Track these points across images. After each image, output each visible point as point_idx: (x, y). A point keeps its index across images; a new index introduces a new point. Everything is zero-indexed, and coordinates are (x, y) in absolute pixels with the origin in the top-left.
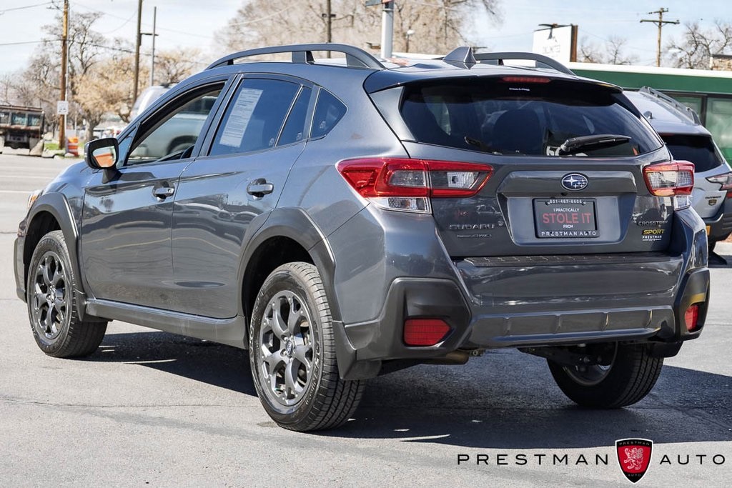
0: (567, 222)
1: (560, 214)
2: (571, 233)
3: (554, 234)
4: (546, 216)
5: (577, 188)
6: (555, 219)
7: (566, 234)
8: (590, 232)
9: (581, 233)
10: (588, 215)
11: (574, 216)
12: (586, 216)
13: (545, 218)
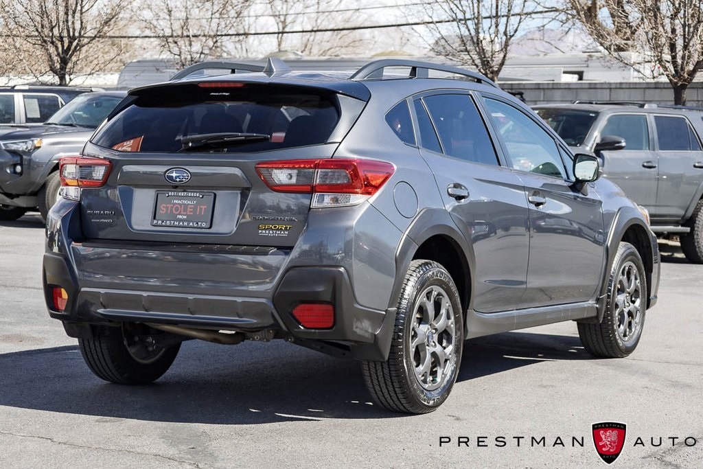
0: (182, 213)
1: (177, 205)
2: (181, 223)
3: (166, 223)
4: (164, 207)
5: (180, 181)
6: (171, 210)
7: (176, 223)
8: (199, 223)
9: (191, 224)
10: (203, 207)
11: (189, 209)
12: (201, 209)
13: (163, 209)
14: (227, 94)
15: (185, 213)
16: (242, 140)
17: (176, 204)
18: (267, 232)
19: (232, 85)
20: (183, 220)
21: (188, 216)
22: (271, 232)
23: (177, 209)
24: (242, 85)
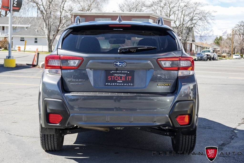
0: (119, 80)
6: (114, 79)
7: (118, 84)
8: (129, 84)
9: (125, 84)
10: (130, 77)
11: (123, 78)
12: (129, 78)
13: (109, 78)
14: (122, 30)
15: (121, 80)
16: (146, 49)
17: (116, 76)
18: (161, 87)
19: (124, 26)
20: (121, 83)
21: (122, 81)
22: (162, 87)
23: (117, 78)
24: (130, 26)
